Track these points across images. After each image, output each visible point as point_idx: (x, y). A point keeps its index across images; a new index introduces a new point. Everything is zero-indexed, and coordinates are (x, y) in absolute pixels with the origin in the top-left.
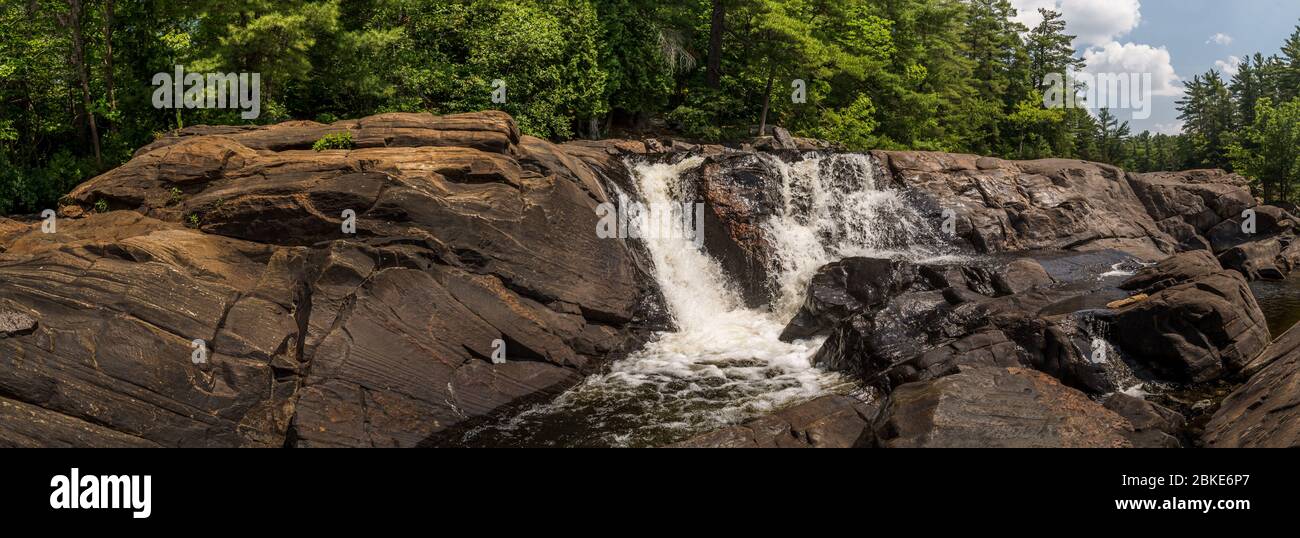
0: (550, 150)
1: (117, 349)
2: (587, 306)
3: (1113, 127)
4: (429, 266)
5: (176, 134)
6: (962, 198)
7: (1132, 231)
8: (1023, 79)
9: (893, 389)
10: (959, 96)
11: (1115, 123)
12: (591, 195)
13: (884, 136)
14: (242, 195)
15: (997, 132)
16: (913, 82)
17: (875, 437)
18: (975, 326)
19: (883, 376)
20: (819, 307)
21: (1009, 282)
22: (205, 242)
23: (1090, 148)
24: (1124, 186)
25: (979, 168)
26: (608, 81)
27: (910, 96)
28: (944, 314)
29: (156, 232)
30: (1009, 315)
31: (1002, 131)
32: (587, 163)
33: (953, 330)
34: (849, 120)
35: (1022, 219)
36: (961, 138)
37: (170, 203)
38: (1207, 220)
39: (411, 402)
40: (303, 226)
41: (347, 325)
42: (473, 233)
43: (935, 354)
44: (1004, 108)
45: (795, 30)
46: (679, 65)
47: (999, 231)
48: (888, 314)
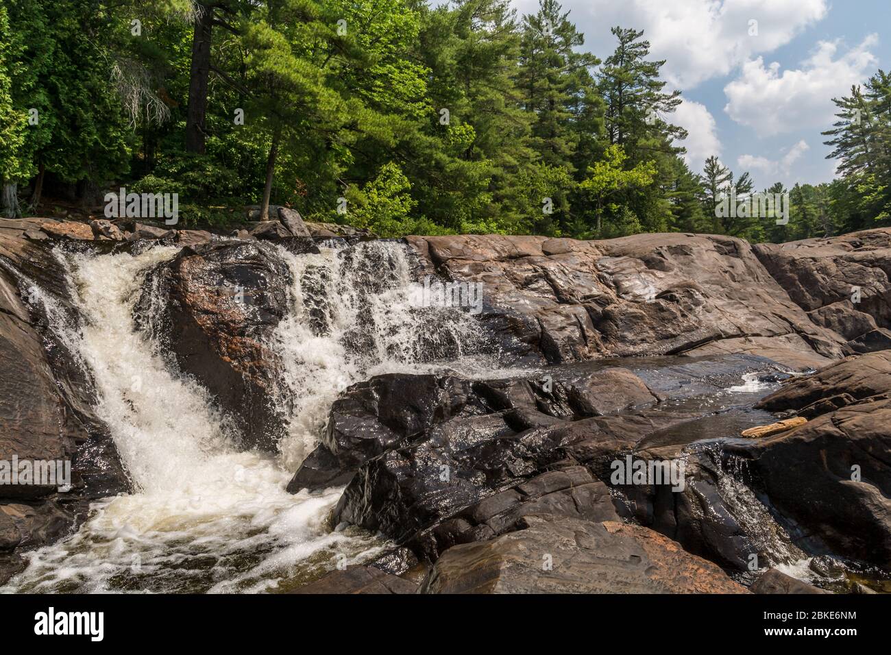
3: (727, 183)
6: (525, 292)
7: (770, 326)
8: (597, 131)
9: (440, 554)
10: (516, 163)
11: (730, 177)
13: (423, 218)
15: (567, 206)
16: (458, 147)
18: (548, 460)
19: (427, 536)
20: (342, 443)
21: (592, 399)
23: (695, 216)
24: (750, 263)
25: (547, 254)
27: (453, 166)
28: (506, 444)
30: (593, 445)
31: (573, 204)
33: (519, 466)
34: (376, 198)
35: (607, 316)
36: (523, 216)
43: (496, 501)
44: (574, 173)
45: (304, 77)
46: (145, 115)
47: (577, 334)
48: (433, 447)
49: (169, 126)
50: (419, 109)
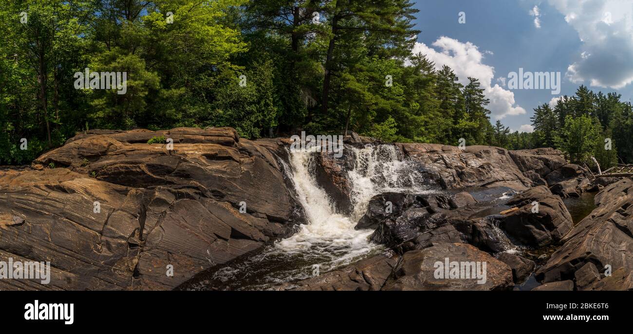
0: (253, 145)
1: (60, 233)
2: (269, 215)
3: (502, 129)
4: (199, 198)
5: (86, 133)
6: (435, 164)
7: (512, 177)
8: (462, 109)
9: (404, 253)
10: (433, 117)
11: (503, 128)
12: (271, 164)
13: (400, 135)
14: (116, 164)
15: (451, 133)
16: (413, 111)
17: (395, 275)
18: (441, 223)
19: (399, 247)
20: (373, 215)
21: (456, 202)
22: (98, 185)
23: (492, 139)
24: (508, 157)
25: (443, 151)
26: (277, 112)
27: (412, 117)
28: (427, 218)
29: (76, 179)
30: (456, 218)
31: (453, 132)
32: (268, 149)
33: (431, 225)
34: (384, 128)
35: (463, 173)
36: (435, 135)
37: (83, 165)
38: (545, 171)
39: (190, 259)
40: (143, 179)
41: (162, 225)
42: (219, 183)
43: (422, 237)
44: (453, 122)
45: (361, 89)
46: (309, 103)
47: (452, 179)
48: (402, 218)
49: (316, 106)
50: (401, 99)
